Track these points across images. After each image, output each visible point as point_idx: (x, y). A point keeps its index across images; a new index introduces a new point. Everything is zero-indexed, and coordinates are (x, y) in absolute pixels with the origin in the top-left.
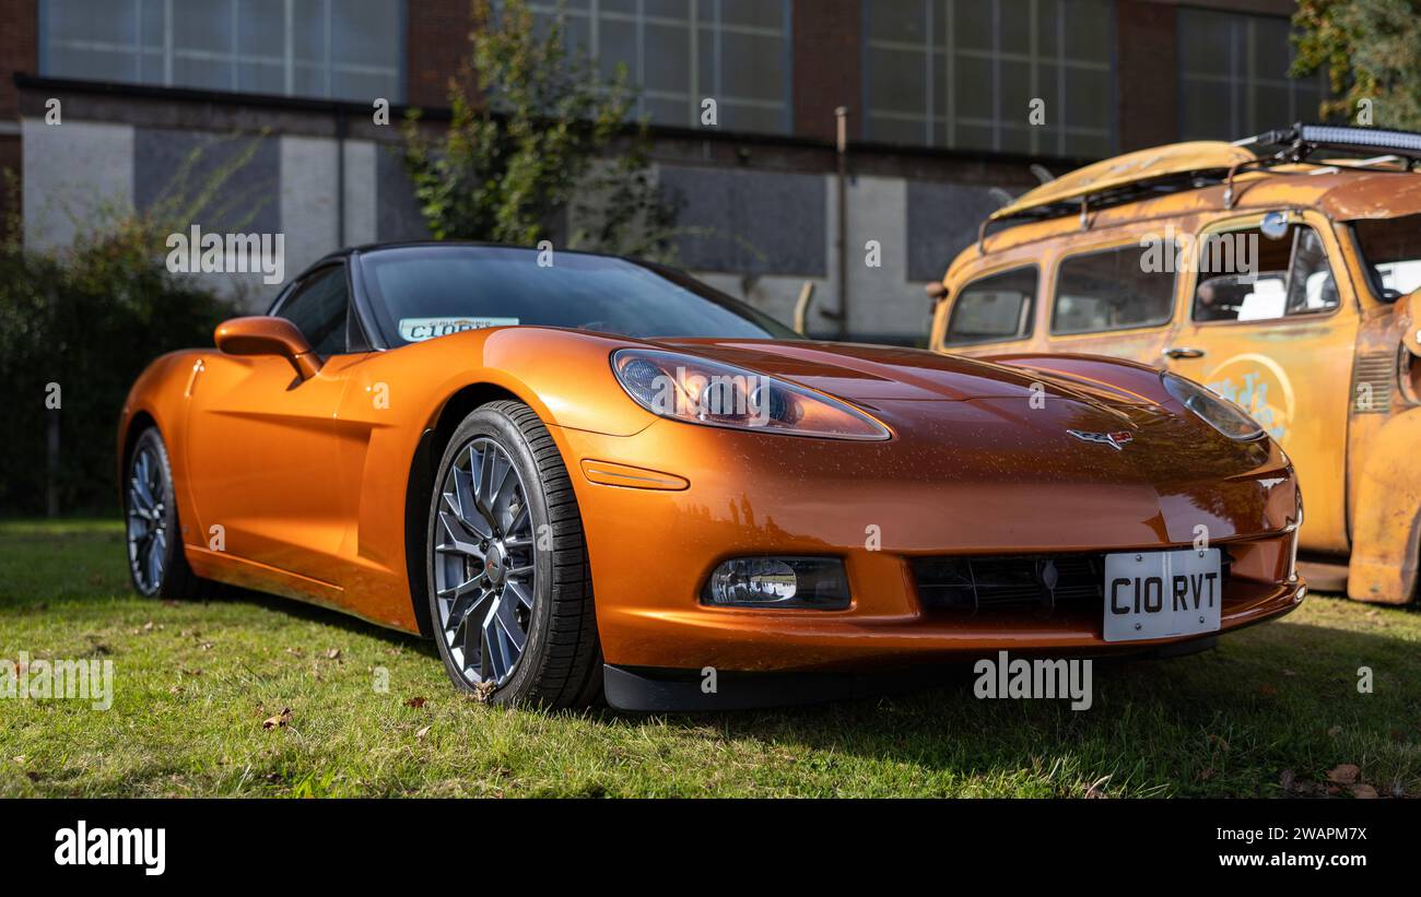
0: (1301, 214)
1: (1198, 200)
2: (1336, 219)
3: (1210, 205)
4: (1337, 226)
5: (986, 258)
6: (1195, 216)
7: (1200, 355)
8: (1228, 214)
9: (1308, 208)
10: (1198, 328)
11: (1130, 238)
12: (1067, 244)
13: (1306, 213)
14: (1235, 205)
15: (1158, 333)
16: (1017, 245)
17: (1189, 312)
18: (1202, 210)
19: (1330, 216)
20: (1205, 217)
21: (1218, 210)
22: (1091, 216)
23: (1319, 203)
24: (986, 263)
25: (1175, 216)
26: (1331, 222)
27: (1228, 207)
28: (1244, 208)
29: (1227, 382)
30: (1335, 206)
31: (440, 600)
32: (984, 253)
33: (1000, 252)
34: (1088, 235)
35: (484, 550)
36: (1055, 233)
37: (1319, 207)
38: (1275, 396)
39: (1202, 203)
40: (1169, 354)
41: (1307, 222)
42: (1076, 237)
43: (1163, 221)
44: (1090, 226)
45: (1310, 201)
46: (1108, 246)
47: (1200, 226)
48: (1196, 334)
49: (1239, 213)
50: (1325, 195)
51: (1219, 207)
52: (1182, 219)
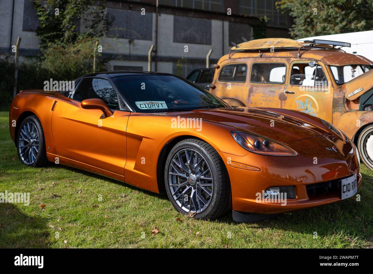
0: (317, 62)
1: (290, 54)
2: (326, 64)
3: (294, 56)
4: (326, 66)
5: (231, 60)
6: (290, 58)
7: (293, 93)
8: (299, 59)
9: (319, 61)
10: (292, 86)
11: (272, 61)
12: (254, 60)
13: (318, 62)
14: (300, 57)
15: (282, 86)
16: (240, 58)
17: (289, 82)
18: (292, 57)
19: (325, 64)
20: (293, 59)
21: (296, 58)
22: (261, 54)
23: (321, 60)
24: (231, 61)
25: (285, 58)
26: (325, 65)
27: (299, 57)
28: (302, 58)
29: (301, 101)
30: (326, 61)
31: (170, 187)
32: (230, 58)
33: (235, 59)
34: (260, 59)
35: (187, 176)
36: (251, 57)
37: (322, 61)
38: (314, 105)
39: (291, 55)
40: (285, 92)
41: (319, 64)
42: (257, 59)
43: (281, 58)
44: (261, 56)
45: (319, 59)
46: (266, 62)
47: (291, 61)
48: (292, 88)
49: (302, 59)
50: (323, 58)
51: (296, 57)
52: (286, 59)
